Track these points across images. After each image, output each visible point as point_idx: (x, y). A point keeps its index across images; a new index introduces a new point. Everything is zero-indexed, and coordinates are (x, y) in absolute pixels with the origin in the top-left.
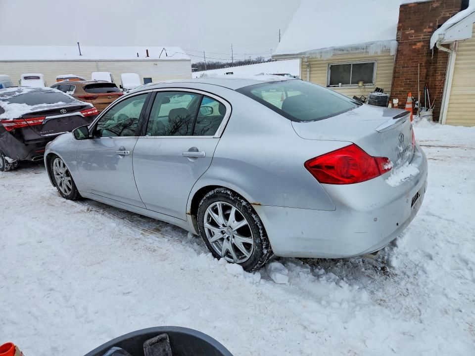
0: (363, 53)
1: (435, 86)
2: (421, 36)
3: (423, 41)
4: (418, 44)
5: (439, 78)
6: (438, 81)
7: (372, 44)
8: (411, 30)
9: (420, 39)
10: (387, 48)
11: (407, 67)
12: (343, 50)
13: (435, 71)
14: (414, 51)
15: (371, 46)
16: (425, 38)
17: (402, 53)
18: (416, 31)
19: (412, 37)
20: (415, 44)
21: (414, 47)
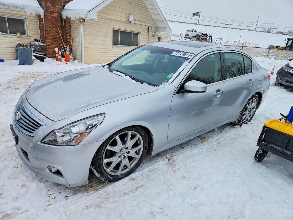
0: (21, 11)
1: (67, 41)
2: (55, 9)
3: (57, 13)
4: (55, 14)
5: (69, 37)
6: (68, 38)
7: (26, 6)
8: (49, 3)
9: (55, 11)
10: (38, 12)
11: (51, 27)
12: (4, 5)
13: (66, 32)
14: (54, 17)
15: (27, 7)
16: (58, 11)
17: (47, 18)
18: (53, 5)
19: (51, 8)
20: (54, 14)
21: (53, 15)
